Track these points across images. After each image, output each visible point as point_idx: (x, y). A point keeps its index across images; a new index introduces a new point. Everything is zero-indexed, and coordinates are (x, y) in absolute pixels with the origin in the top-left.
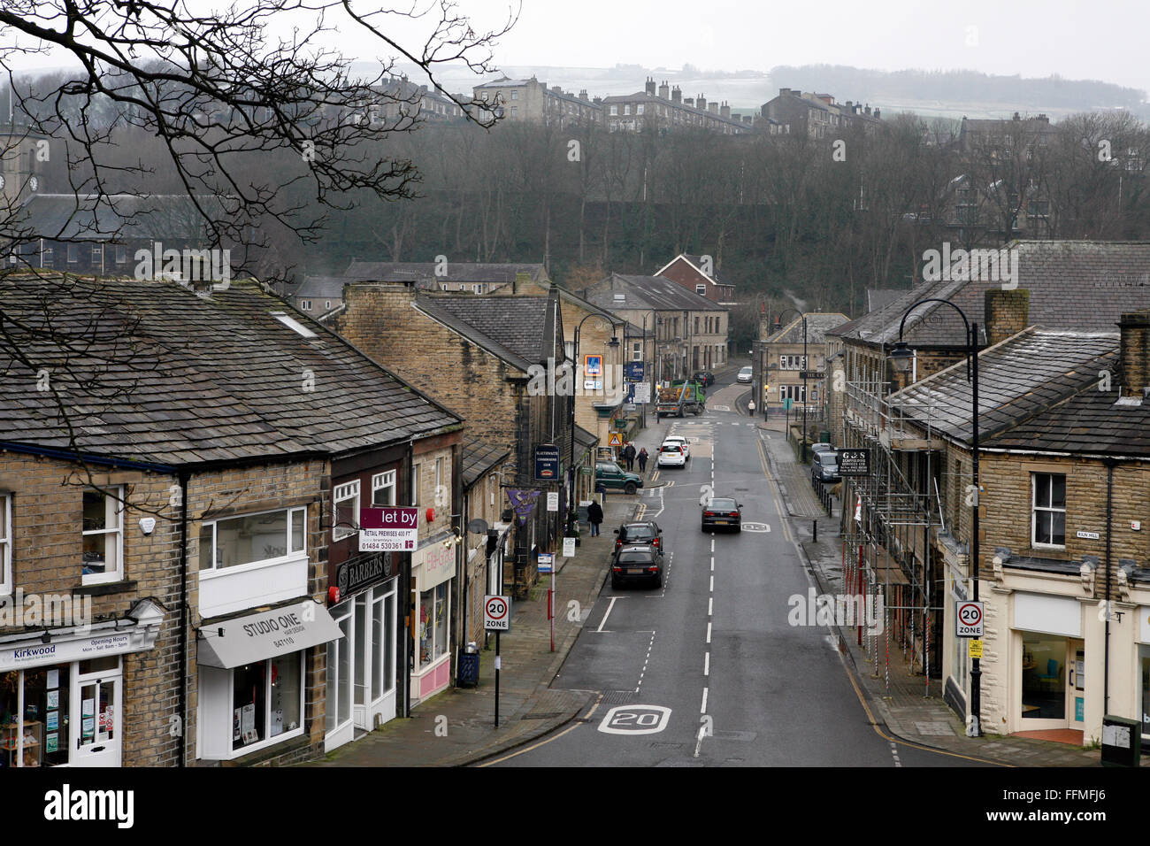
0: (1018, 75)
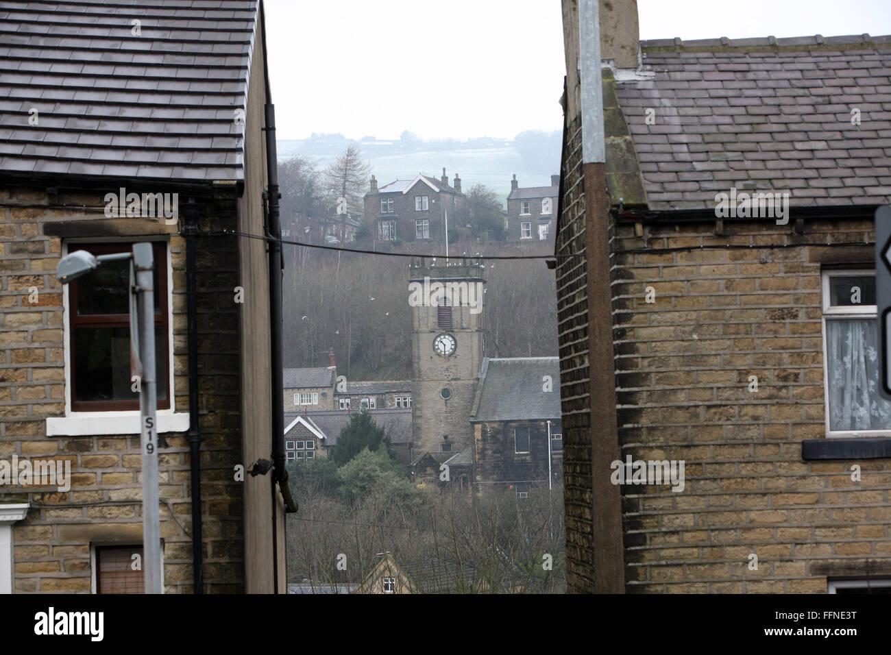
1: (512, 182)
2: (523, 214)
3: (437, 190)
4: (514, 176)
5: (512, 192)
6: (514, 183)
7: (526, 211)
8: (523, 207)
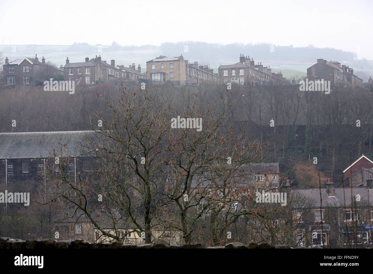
0: (292, 46)
1: (66, 60)
2: (70, 74)
3: (32, 63)
4: (68, 58)
5: (66, 65)
6: (68, 61)
7: (72, 73)
8: (70, 71)
